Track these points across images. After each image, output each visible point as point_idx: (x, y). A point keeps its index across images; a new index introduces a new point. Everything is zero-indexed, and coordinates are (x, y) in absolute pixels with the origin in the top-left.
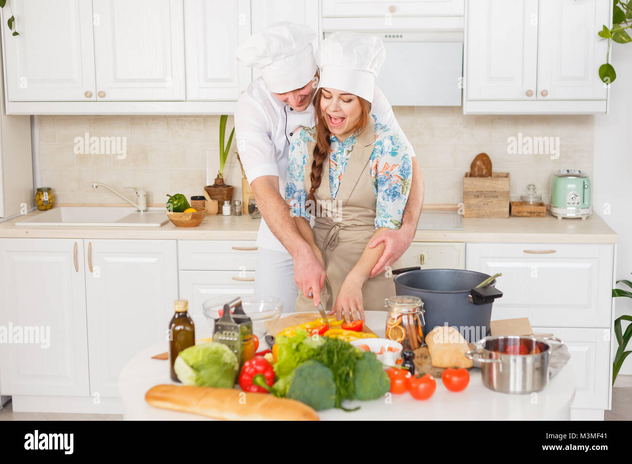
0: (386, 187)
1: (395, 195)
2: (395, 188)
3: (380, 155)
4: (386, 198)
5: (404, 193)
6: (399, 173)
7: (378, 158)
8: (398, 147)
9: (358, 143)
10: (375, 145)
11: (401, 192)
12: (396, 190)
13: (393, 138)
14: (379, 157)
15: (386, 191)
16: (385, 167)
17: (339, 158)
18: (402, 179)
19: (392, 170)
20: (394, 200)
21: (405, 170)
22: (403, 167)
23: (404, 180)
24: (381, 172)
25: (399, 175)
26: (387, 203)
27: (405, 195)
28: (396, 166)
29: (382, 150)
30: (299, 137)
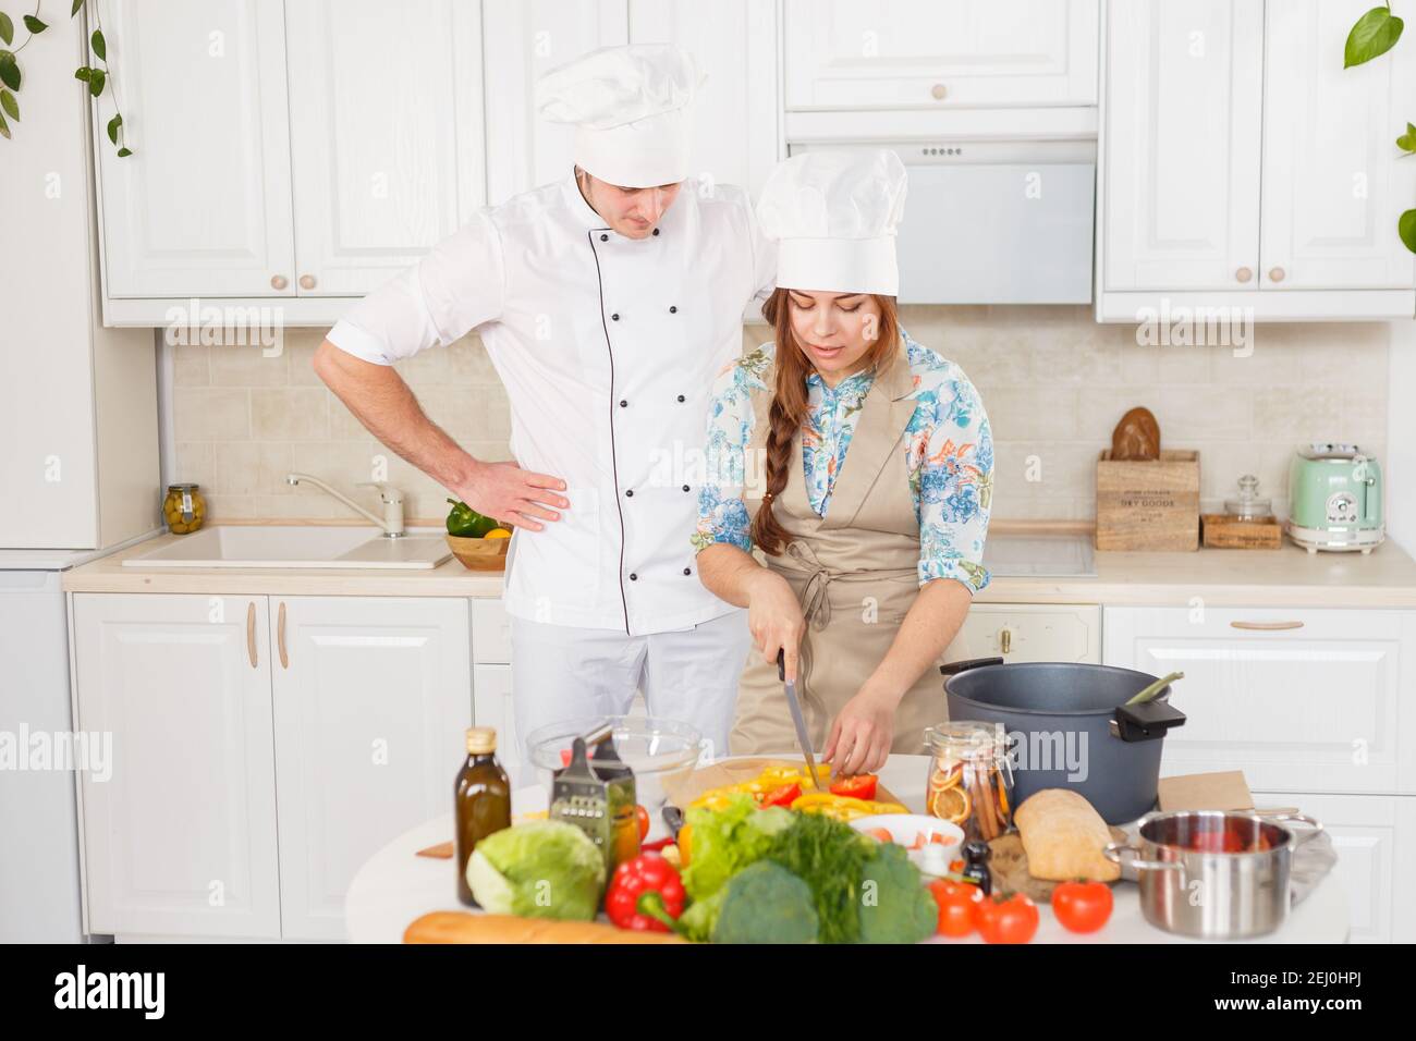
0: (948, 492)
1: (964, 506)
2: (968, 493)
3: (931, 422)
4: (951, 518)
5: (985, 504)
6: (973, 462)
7: (928, 429)
8: (970, 405)
9: (878, 394)
10: (918, 399)
12: (969, 498)
13: (959, 386)
14: (929, 426)
15: (949, 500)
16: (944, 448)
17: (828, 424)
18: (979, 475)
19: (960, 455)
21: (984, 454)
22: (982, 448)
23: (984, 477)
24: (935, 458)
25: (974, 466)
26: (952, 526)
27: (986, 507)
28: (969, 446)
29: (937, 413)
30: (732, 383)
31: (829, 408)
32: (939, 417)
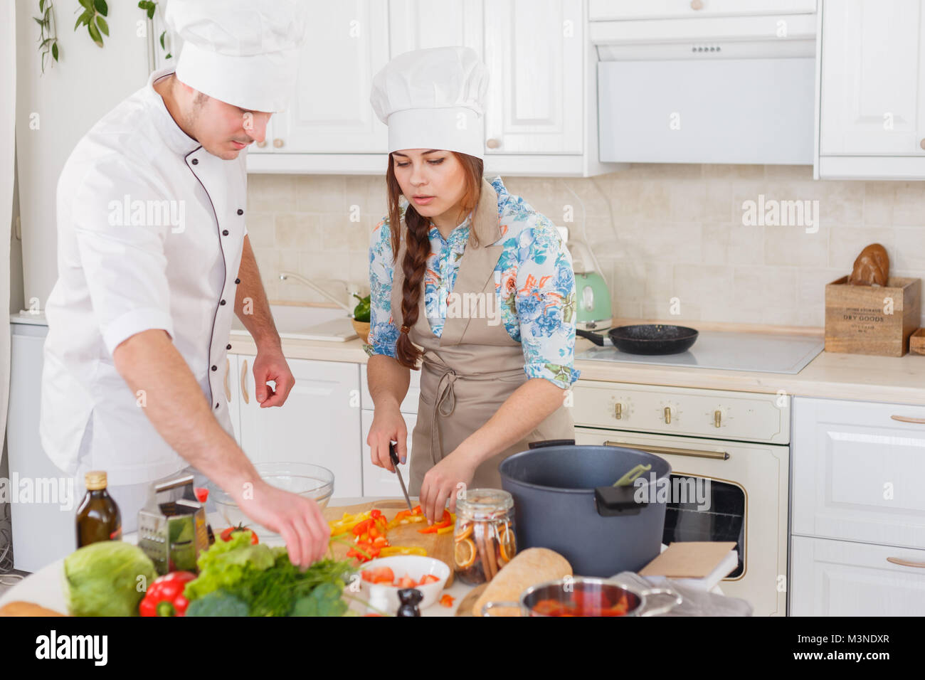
0: (538, 313)
1: (550, 324)
2: (553, 313)
3: (516, 263)
4: (538, 332)
5: (568, 319)
6: (554, 290)
7: (515, 269)
8: (546, 246)
10: (506, 244)
11: (563, 319)
12: (554, 317)
13: (536, 232)
14: (516, 267)
15: (537, 320)
16: (527, 282)
17: (444, 267)
18: (562, 298)
19: (541, 286)
20: (551, 334)
21: (563, 281)
22: (560, 278)
23: (566, 299)
24: (523, 290)
25: (556, 292)
26: (539, 339)
27: (569, 322)
28: (547, 278)
29: (519, 255)
30: (380, 239)
31: (444, 255)
32: (521, 259)
